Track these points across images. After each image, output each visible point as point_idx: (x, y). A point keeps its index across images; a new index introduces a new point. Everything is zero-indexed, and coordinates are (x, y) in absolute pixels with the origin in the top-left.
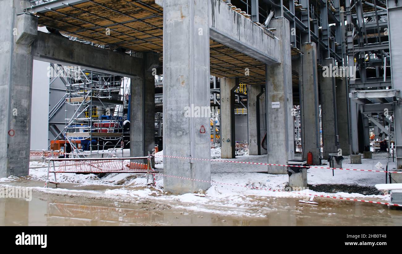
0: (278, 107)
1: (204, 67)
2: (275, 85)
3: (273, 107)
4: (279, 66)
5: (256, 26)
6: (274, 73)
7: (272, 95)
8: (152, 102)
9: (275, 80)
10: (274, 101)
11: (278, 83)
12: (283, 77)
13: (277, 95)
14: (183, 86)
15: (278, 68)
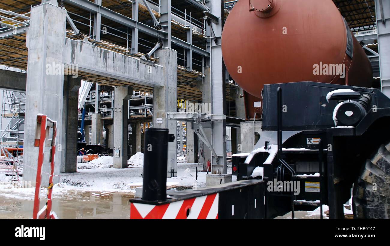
0: (161, 122)
1: (57, 95)
2: (159, 104)
3: (158, 122)
4: (163, 89)
5: (130, 59)
6: (159, 94)
7: (157, 112)
8: (75, 117)
9: (159, 100)
10: (158, 118)
11: (161, 103)
12: (165, 98)
13: (160, 113)
14: (36, 109)
15: (162, 90)
